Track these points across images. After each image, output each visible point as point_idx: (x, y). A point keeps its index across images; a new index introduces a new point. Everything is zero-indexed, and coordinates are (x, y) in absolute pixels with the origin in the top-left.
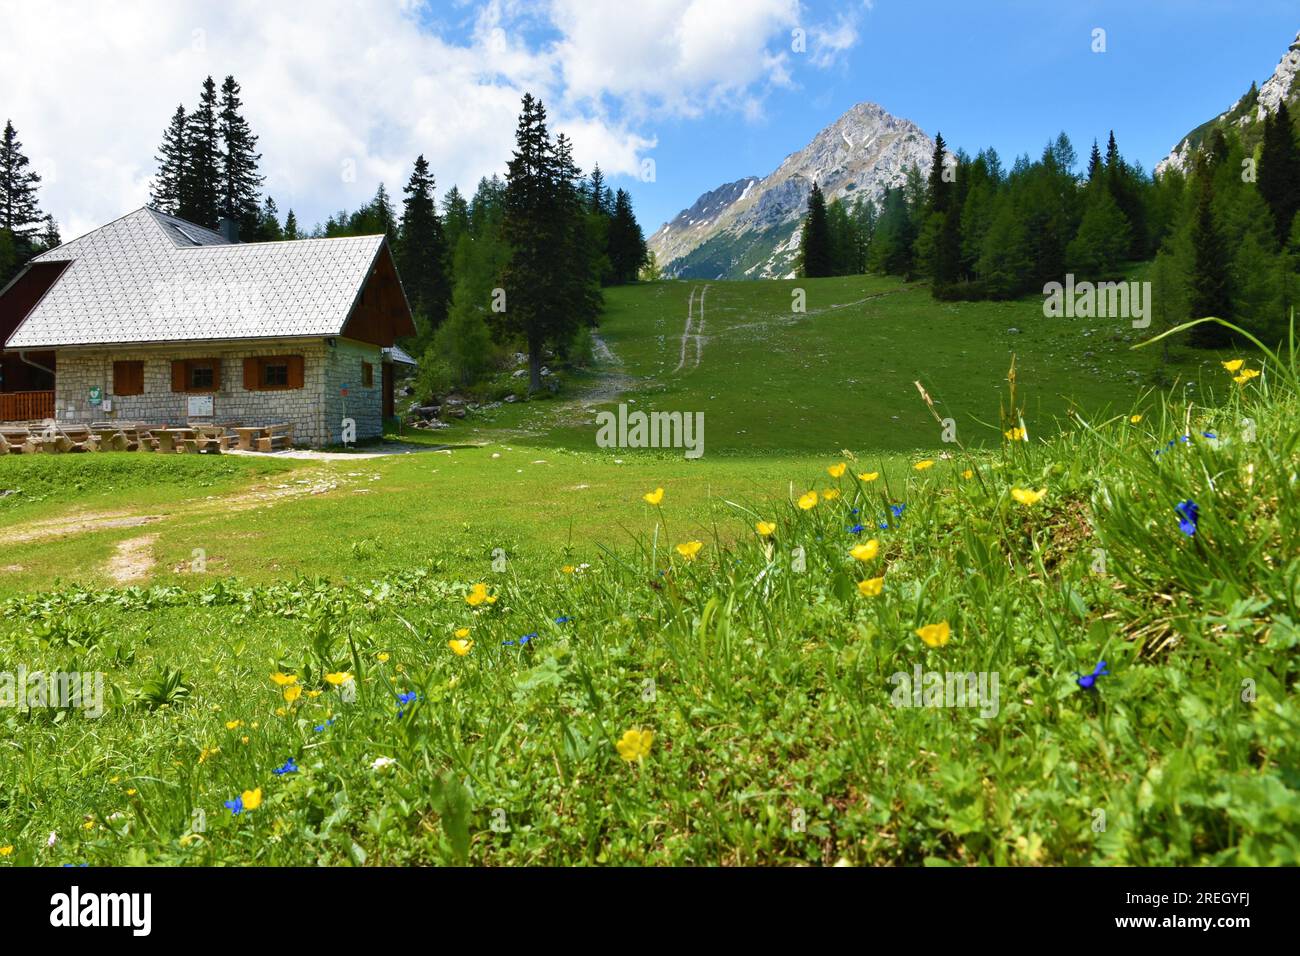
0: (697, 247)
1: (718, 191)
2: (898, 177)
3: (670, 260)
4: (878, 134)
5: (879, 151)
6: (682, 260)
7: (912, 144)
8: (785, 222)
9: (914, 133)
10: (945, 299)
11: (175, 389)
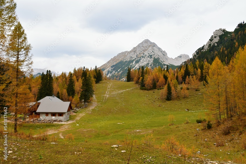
0: (117, 63)
1: (121, 53)
2: (152, 53)
3: (112, 65)
4: (149, 45)
5: (149, 48)
6: (114, 65)
7: (154, 47)
8: (132, 60)
9: (155, 45)
10: (141, 90)
11: (51, 116)
